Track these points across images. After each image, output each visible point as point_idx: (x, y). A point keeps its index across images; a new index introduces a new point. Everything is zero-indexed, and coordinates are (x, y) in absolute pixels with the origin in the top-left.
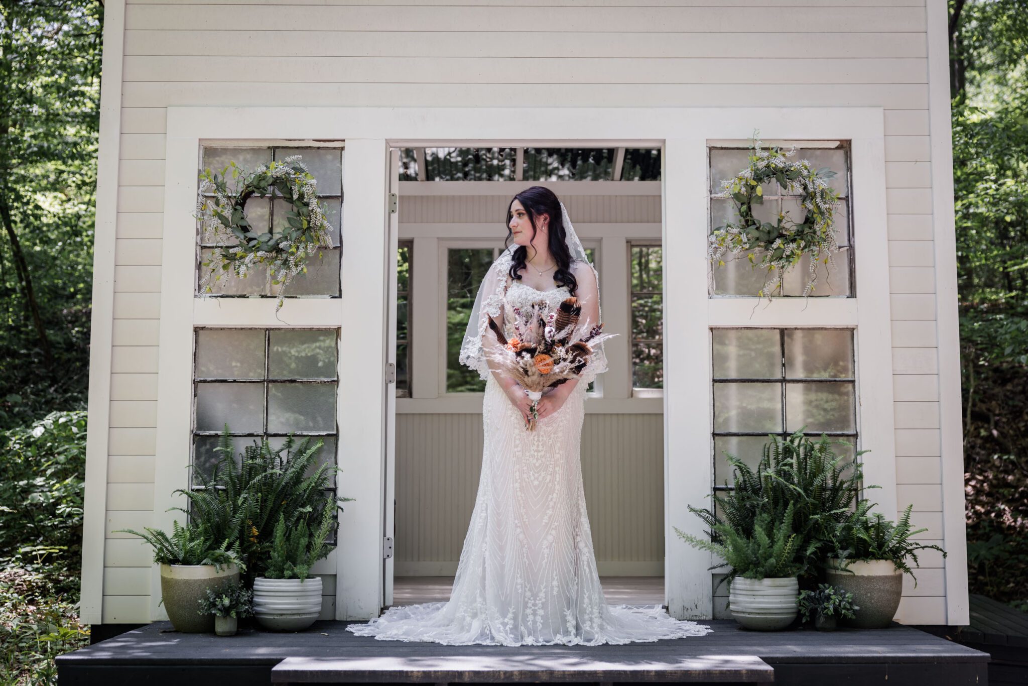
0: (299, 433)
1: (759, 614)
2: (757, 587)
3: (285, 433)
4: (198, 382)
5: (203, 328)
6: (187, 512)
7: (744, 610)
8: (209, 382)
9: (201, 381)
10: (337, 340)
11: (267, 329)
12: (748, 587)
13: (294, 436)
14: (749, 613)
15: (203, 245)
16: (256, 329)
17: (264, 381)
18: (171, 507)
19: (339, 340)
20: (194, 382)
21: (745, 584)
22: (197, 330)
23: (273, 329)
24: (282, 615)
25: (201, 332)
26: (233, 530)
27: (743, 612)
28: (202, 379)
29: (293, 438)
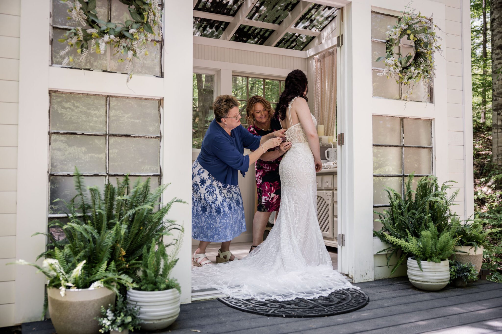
0: (133, 174)
1: (438, 282)
2: (437, 267)
3: (122, 174)
4: (52, 133)
5: (55, 92)
6: (46, 235)
7: (429, 281)
8: (61, 134)
9: (54, 133)
10: (159, 107)
11: (108, 96)
12: (432, 267)
13: (130, 176)
14: (432, 282)
15: (55, 26)
16: (99, 95)
17: (106, 135)
18: (35, 233)
19: (161, 108)
20: (49, 133)
21: (429, 265)
22: (50, 92)
23: (112, 96)
24: (160, 320)
25: (53, 94)
26: (105, 252)
27: (428, 282)
28: (56, 131)
29: (129, 177)
